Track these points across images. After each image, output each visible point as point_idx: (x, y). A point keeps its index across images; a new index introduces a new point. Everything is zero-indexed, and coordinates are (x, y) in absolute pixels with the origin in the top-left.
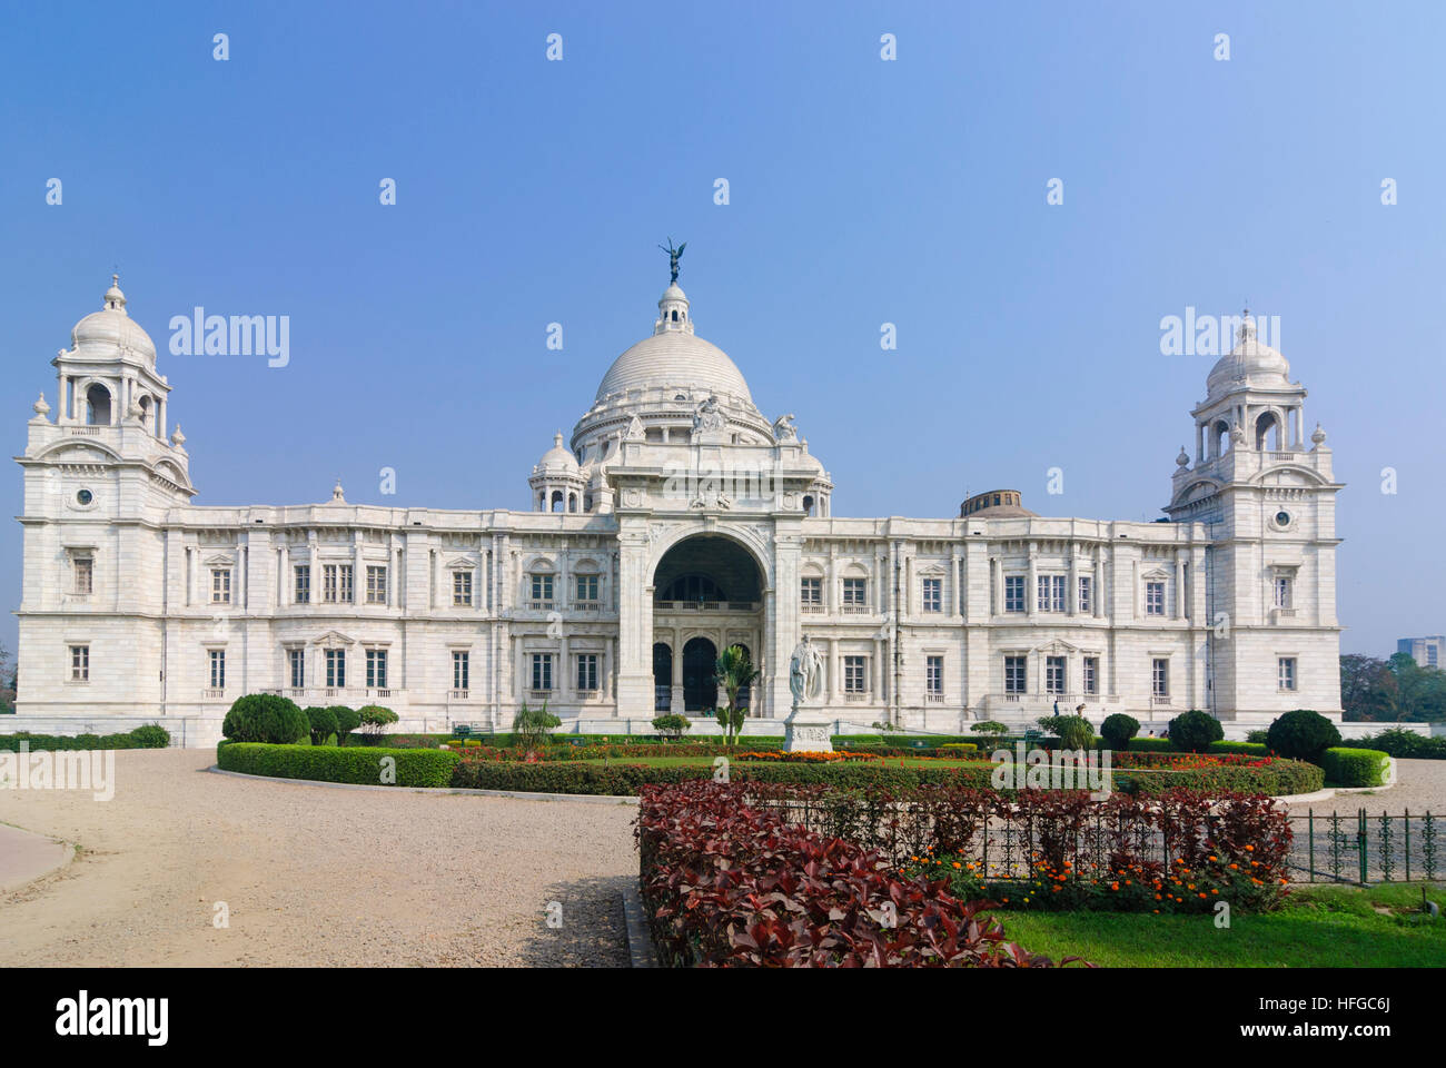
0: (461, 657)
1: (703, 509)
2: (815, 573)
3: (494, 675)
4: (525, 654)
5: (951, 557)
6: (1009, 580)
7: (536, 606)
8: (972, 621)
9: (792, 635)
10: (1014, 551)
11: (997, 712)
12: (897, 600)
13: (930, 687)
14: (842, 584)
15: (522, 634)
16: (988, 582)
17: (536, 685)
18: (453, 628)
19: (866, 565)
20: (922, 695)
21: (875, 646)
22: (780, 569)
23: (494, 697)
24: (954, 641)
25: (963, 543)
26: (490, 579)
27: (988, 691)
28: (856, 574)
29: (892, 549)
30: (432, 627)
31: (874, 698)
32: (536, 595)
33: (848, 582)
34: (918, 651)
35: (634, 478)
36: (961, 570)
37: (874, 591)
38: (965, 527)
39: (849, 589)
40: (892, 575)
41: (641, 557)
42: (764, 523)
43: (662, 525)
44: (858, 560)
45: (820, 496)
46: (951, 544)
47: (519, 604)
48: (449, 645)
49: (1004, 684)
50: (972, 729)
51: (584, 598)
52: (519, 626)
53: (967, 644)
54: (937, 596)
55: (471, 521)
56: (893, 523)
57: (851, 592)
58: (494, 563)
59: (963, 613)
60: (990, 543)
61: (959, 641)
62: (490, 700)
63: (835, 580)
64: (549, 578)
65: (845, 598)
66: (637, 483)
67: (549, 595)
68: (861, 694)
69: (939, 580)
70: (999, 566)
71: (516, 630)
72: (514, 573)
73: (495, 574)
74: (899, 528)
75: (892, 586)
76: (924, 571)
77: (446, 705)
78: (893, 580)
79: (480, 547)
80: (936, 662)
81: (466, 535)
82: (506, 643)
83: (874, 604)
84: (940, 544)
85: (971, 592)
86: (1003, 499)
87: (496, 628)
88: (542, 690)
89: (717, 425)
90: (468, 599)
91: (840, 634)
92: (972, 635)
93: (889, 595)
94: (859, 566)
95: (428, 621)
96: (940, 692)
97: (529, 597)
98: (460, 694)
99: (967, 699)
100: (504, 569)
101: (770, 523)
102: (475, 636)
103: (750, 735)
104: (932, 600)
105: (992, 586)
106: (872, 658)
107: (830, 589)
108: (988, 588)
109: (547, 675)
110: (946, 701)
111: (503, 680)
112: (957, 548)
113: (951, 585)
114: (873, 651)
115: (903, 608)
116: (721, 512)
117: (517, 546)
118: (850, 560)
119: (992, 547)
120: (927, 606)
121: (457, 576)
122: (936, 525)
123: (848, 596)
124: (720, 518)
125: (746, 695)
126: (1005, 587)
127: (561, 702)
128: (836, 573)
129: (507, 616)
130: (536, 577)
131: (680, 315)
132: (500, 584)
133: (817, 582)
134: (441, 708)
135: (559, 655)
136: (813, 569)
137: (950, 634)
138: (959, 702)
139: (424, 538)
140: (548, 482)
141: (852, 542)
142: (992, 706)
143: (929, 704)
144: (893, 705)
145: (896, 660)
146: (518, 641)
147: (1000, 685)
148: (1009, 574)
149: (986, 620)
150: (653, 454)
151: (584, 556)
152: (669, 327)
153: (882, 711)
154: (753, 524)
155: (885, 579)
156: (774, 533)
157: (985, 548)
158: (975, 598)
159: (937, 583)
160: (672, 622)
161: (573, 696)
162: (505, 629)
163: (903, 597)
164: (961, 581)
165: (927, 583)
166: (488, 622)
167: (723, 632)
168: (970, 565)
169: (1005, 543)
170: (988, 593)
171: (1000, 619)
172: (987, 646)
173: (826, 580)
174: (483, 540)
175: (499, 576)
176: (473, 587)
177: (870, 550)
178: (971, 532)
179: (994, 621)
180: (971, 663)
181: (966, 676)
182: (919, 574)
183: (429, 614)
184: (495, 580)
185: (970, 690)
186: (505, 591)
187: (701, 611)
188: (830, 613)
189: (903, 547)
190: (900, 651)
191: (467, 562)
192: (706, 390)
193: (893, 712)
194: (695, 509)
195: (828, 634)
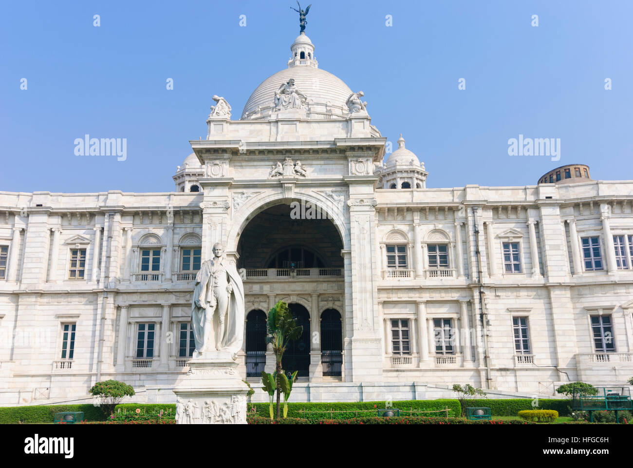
0: (69, 328)
1: (281, 177)
2: (399, 240)
3: (96, 344)
4: (130, 323)
5: (526, 221)
6: (585, 241)
7: (145, 278)
8: (552, 280)
9: (368, 295)
10: (586, 213)
11: (588, 372)
12: (478, 262)
13: (518, 347)
14: (426, 249)
15: (127, 304)
16: (565, 243)
17: (140, 353)
18: (63, 300)
19: (447, 231)
20: (511, 356)
21: (461, 308)
22: (355, 231)
23: (95, 367)
24: (538, 301)
25: (536, 207)
26: (100, 254)
27: (577, 351)
28: (438, 239)
29: (470, 214)
30: (45, 300)
31: (463, 360)
32: (145, 268)
33: (431, 247)
34: (503, 312)
35: (216, 151)
36: (538, 233)
37: (456, 255)
38: (537, 192)
39: (433, 254)
40: (472, 238)
41: (221, 224)
42: (338, 189)
43: (243, 194)
44: (440, 226)
45: (416, 182)
46: (525, 208)
47: (127, 276)
48: (58, 317)
49: (593, 343)
50: (559, 392)
51: (189, 269)
52: (125, 296)
53: (550, 303)
54: (517, 257)
55: (89, 203)
56: (468, 190)
57: (435, 257)
58: (105, 238)
59: (544, 273)
60: (562, 206)
61: (542, 301)
62: (91, 369)
63: (419, 245)
64: (157, 251)
65: (430, 262)
66: (219, 156)
67: (156, 267)
68: (450, 356)
69: (518, 243)
70: (573, 227)
71: (123, 301)
72: (124, 247)
73: (104, 249)
74: (474, 194)
75: (473, 249)
76: (502, 235)
77: (50, 376)
78: (472, 244)
79: (94, 225)
80: (521, 322)
81: (83, 215)
82: (111, 313)
83: (457, 267)
84: (515, 208)
85: (549, 252)
86: (573, 172)
87: (102, 298)
88: (145, 358)
89: (294, 103)
90: (82, 273)
91: (426, 296)
92: (555, 294)
93: (470, 257)
94: (441, 232)
95: (41, 294)
96: (529, 352)
97: (138, 270)
98: (66, 364)
99: (557, 359)
100: (113, 243)
101: (344, 188)
102: (83, 307)
103: (323, 401)
104: (513, 262)
105: (569, 247)
106: (459, 319)
107: (414, 254)
108: (565, 248)
109: (151, 344)
110: (535, 361)
111: (105, 349)
112: (531, 213)
113: (530, 247)
114: (460, 313)
115: (484, 269)
116: (297, 180)
117: (128, 223)
118: (431, 227)
119: (564, 210)
120: (508, 267)
121: (74, 252)
122: (510, 192)
123: (432, 260)
124: (298, 185)
125: (338, 359)
126: (582, 247)
127: (160, 370)
128: (419, 239)
129: (112, 286)
130: (145, 251)
131: (306, 55)
132: (109, 257)
133: (402, 248)
134: (44, 379)
135: (161, 323)
136: (399, 236)
137: (533, 293)
138: (548, 362)
139: (44, 218)
140: (187, 178)
141: (432, 209)
142: (582, 366)
143: (519, 365)
144: (482, 367)
145: (482, 321)
146: (124, 311)
147: (588, 344)
148: (584, 235)
149: (567, 279)
150: (238, 131)
151: (189, 230)
152: (297, 63)
153: (472, 373)
154: (329, 190)
155: (465, 242)
156: (348, 196)
157: (557, 211)
158: (553, 258)
159: (516, 245)
160: (266, 289)
161: (173, 364)
162: (111, 299)
163: (483, 258)
164: (539, 243)
165: (506, 245)
166: (96, 293)
167: (315, 298)
168: (545, 227)
169: (576, 206)
170: (566, 253)
171: (582, 277)
172: (570, 305)
173: (410, 245)
174: (97, 218)
175: (109, 250)
176: (87, 262)
177: (450, 216)
178: (542, 196)
179: (575, 281)
180: (556, 322)
181: (554, 336)
182: (498, 237)
183: (42, 287)
184: (104, 254)
185: (559, 350)
186: (113, 264)
187: (293, 277)
188: (416, 276)
189: (480, 212)
190: (485, 311)
191: (83, 238)
192: (321, 104)
193: (483, 374)
194: (274, 178)
195: (414, 296)
